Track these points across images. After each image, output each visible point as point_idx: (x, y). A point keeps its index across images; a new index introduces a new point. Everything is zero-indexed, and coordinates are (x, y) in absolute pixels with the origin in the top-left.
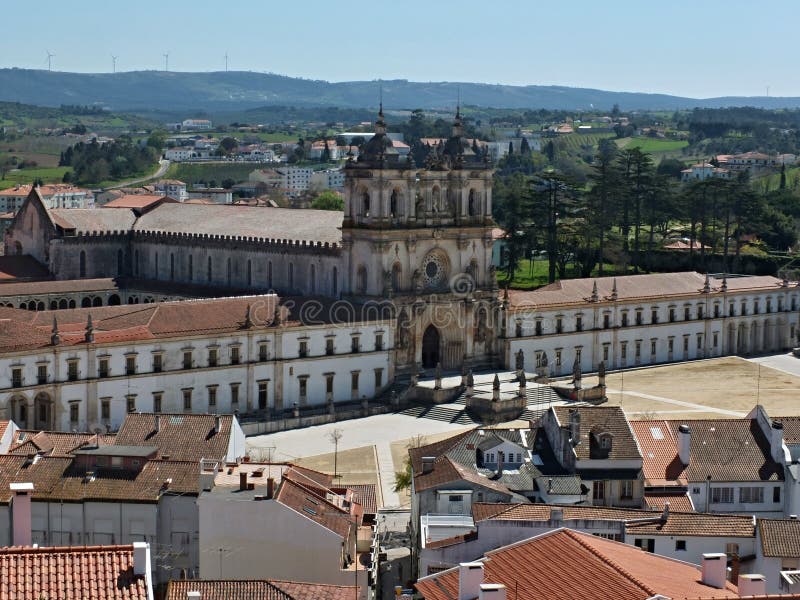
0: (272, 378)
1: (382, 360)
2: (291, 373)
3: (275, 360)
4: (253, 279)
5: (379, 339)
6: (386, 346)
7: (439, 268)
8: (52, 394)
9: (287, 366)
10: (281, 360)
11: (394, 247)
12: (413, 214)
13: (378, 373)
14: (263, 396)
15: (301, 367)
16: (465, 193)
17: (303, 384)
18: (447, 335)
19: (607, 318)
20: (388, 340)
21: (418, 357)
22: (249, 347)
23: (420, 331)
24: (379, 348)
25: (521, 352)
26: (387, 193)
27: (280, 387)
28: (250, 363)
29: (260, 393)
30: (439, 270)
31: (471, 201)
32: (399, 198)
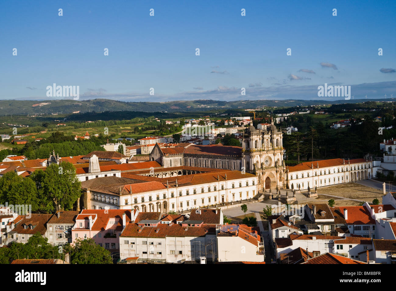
0: (225, 194)
1: (254, 188)
3: (226, 189)
4: (217, 166)
5: (253, 182)
6: (255, 184)
7: (269, 161)
8: (167, 201)
9: (229, 191)
10: (227, 189)
11: (256, 156)
12: (261, 147)
13: (254, 191)
14: (223, 199)
15: (233, 191)
16: (275, 140)
17: (234, 195)
18: (272, 180)
19: (316, 173)
20: (256, 183)
21: (264, 187)
22: (219, 186)
23: (264, 179)
24: (254, 184)
25: (292, 184)
26: (254, 142)
27: (228, 196)
28: (219, 190)
29: (222, 198)
31: (277, 142)
32: (257, 143)
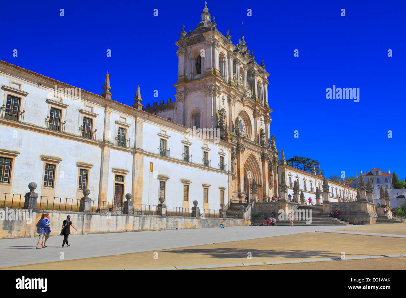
0: (131, 170)
1: (224, 180)
2: (151, 170)
3: (135, 150)
5: (222, 160)
6: (227, 168)
7: (244, 128)
9: (147, 160)
10: (140, 151)
11: (222, 96)
13: (222, 191)
15: (161, 165)
17: (163, 186)
20: (228, 163)
22: (106, 123)
27: (140, 182)
29: (116, 185)
30: (244, 130)
